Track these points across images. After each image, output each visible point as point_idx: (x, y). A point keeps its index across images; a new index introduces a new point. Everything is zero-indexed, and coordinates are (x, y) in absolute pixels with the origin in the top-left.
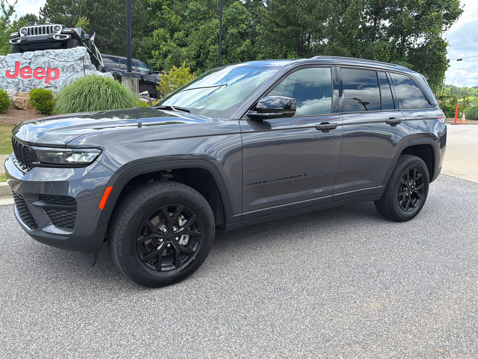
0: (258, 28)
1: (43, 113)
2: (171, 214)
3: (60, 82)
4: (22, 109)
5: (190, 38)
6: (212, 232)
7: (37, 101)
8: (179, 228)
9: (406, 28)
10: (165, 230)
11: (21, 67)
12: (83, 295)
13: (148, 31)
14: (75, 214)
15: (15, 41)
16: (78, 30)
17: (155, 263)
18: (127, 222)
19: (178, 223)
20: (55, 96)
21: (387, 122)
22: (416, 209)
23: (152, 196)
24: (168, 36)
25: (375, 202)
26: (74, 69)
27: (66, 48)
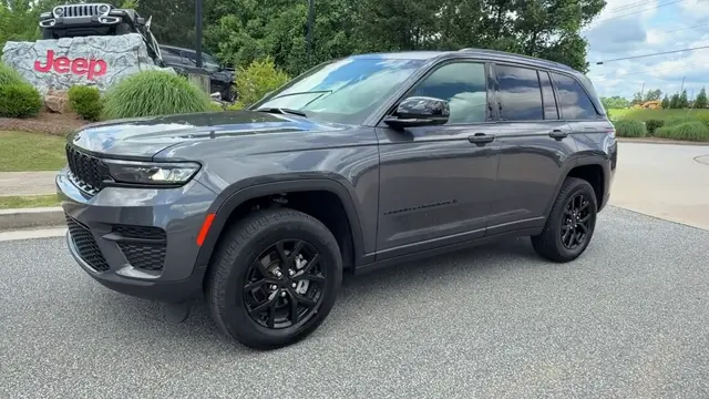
0: (354, 17)
1: (85, 118)
2: (287, 253)
3: (107, 78)
4: (57, 112)
5: (267, 28)
6: (339, 277)
7: (78, 102)
8: (297, 271)
9: (536, 22)
10: (280, 274)
11: (55, 57)
12: (170, 361)
13: (214, 18)
14: (165, 251)
15: (48, 23)
16: (131, 13)
17: (265, 318)
18: (232, 263)
19: (295, 264)
20: (102, 96)
21: (551, 135)
22: (582, 245)
23: (264, 228)
24: (239, 24)
25: (532, 237)
26: (125, 62)
27: (115, 34)
